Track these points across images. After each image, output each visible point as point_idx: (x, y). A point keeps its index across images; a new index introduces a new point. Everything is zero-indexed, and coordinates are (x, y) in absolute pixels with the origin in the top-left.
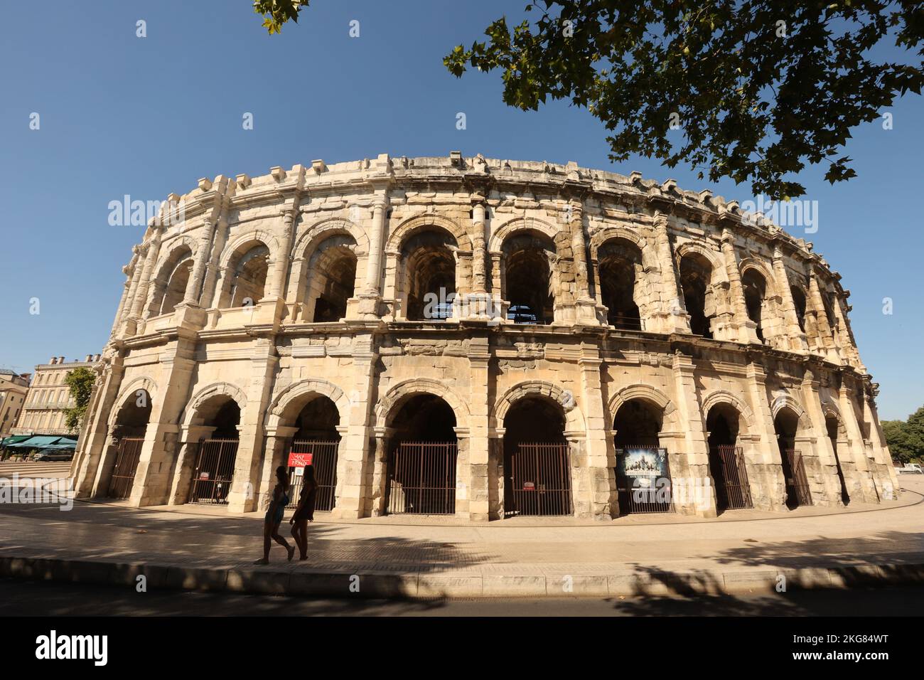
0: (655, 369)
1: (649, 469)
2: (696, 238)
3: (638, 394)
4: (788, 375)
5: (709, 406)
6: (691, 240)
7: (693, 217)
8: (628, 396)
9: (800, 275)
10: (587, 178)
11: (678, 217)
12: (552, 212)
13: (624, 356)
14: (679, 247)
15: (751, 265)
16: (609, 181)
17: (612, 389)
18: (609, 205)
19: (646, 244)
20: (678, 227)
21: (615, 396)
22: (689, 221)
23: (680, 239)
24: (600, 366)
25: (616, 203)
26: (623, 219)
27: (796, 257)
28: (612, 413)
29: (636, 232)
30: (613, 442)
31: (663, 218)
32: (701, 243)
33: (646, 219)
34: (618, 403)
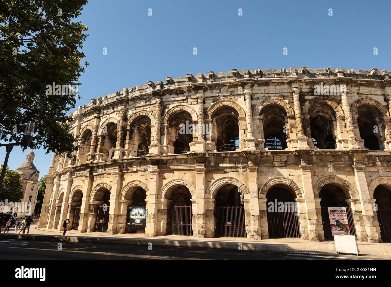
0: (144, 173)
1: (140, 216)
2: (181, 102)
3: (136, 184)
4: (232, 165)
5: (168, 187)
6: (177, 105)
7: (178, 92)
8: (131, 186)
9: (283, 94)
10: (131, 92)
11: (171, 95)
12: (118, 113)
13: (129, 169)
14: (169, 110)
15: (221, 105)
16: (139, 90)
17: (125, 183)
18: (138, 101)
19: (152, 114)
20: (169, 100)
21: (125, 186)
22: (177, 94)
23: (171, 106)
24: (119, 174)
25: (140, 100)
26: (143, 106)
27: (276, 84)
28: (124, 193)
29: (148, 110)
30: (122, 205)
31: (157, 100)
32: (183, 104)
33: (153, 102)
34: (126, 189)
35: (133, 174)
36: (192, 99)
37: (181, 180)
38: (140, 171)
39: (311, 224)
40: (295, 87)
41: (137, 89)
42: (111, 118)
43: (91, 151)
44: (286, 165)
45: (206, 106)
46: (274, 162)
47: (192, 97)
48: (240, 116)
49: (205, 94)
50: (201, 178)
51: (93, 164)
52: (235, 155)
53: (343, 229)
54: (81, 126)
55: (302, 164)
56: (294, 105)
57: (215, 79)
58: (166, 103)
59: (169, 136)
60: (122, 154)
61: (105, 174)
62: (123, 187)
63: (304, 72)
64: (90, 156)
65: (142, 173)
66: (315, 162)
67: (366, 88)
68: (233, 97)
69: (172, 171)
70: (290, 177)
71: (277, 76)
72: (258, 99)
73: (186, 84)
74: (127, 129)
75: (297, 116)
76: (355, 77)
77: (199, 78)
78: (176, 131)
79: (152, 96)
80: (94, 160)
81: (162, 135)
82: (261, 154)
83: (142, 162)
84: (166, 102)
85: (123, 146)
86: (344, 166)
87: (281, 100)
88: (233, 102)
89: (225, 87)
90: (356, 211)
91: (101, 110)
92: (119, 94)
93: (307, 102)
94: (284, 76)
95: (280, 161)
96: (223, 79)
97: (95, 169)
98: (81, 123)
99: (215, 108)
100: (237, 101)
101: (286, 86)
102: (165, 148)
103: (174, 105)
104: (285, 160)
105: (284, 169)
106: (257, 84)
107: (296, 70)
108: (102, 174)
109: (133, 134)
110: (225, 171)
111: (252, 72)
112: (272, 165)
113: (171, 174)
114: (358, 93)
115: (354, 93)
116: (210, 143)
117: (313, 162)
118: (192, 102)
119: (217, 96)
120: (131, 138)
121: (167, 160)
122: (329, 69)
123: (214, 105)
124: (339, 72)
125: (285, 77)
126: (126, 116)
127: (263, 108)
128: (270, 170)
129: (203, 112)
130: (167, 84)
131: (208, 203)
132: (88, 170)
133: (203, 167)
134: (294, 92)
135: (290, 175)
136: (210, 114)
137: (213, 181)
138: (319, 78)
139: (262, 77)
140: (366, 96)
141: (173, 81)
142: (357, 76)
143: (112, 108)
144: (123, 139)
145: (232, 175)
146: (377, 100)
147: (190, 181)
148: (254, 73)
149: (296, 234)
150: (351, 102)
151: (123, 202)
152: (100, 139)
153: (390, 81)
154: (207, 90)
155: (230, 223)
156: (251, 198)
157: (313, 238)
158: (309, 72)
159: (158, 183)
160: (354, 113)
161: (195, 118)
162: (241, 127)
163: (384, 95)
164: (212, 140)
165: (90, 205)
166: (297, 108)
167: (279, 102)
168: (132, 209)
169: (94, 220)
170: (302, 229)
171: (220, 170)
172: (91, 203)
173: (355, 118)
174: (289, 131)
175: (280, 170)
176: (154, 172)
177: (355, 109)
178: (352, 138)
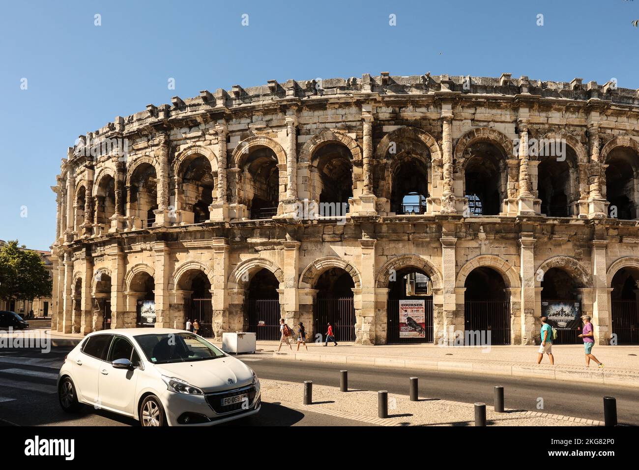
0: (150, 253)
2: (196, 140)
3: (141, 269)
4: (264, 240)
5: (181, 272)
6: (189, 145)
7: (190, 123)
8: (136, 271)
9: (348, 123)
10: (127, 124)
11: (181, 128)
12: (114, 159)
13: (132, 247)
14: (179, 155)
15: (253, 143)
16: (138, 120)
17: (129, 267)
18: (137, 140)
19: (157, 161)
20: (179, 137)
21: (129, 272)
22: (190, 128)
23: (182, 147)
24: (119, 255)
25: (141, 137)
26: (146, 148)
27: (337, 106)
28: (128, 282)
29: (152, 154)
30: (128, 298)
31: (160, 138)
32: (198, 144)
33: (156, 142)
34: (131, 276)
35: (138, 255)
36: (210, 135)
37: (197, 262)
38: (146, 250)
39: (365, 323)
40: (367, 112)
41: (135, 119)
42: (106, 168)
43: (85, 220)
44: (341, 238)
45: (230, 146)
46: (324, 236)
47: (211, 132)
48: (280, 163)
49: (229, 127)
50: (221, 259)
51: (88, 240)
53: (416, 328)
54: (75, 178)
55: (364, 239)
56: (362, 142)
57: (245, 98)
58: (175, 143)
59: (183, 196)
60: (121, 225)
61: (105, 254)
62: (127, 272)
63: (385, 82)
64: (85, 228)
65: (148, 253)
66: (385, 234)
67: (488, 110)
68: (270, 131)
69: (187, 250)
70: (346, 258)
71: (341, 92)
72: (308, 132)
73: (203, 109)
74: (127, 185)
75: (365, 161)
76: (472, 89)
77: (219, 98)
78: (197, 188)
79: (154, 131)
80: (91, 235)
81: (171, 195)
82: (303, 223)
83: (144, 236)
84: (175, 140)
85: (123, 212)
86: (428, 240)
87: (343, 134)
88: (270, 139)
90: (436, 305)
92: (112, 127)
93: (385, 137)
94: (351, 92)
96: (256, 99)
97: (94, 248)
98: (74, 173)
99: (243, 150)
100: (276, 136)
101: (354, 109)
102: (175, 215)
103: (186, 146)
104: (341, 232)
105: (338, 246)
106: (307, 106)
107: (372, 79)
108: (102, 256)
109: (138, 194)
110: (255, 250)
111: (300, 86)
112: (321, 240)
113: (185, 254)
114: (473, 120)
115: (465, 119)
116: (235, 207)
117: (382, 234)
118: (211, 140)
119: (246, 130)
120: (134, 200)
121: (178, 233)
122: (428, 76)
123: (242, 145)
125: (353, 93)
126: (124, 164)
127: (316, 148)
128: (317, 247)
129: (225, 156)
130: (175, 110)
131: (232, 295)
132: (84, 250)
133: (223, 244)
134: (363, 120)
135: (346, 254)
136: (237, 159)
137: (239, 264)
138: (410, 93)
139: (316, 94)
140: (485, 124)
141: (183, 103)
142: (476, 88)
144: (123, 202)
145: (265, 254)
146: (502, 131)
147: (209, 264)
148: (305, 88)
149: (350, 336)
150: (457, 135)
151: (129, 295)
152: (97, 202)
153: (525, 97)
154: (231, 119)
155: (263, 322)
156: (286, 287)
157: (365, 341)
158: (394, 82)
159: (167, 267)
160: (460, 154)
161: (215, 166)
162: (281, 181)
163: (515, 121)
164: (240, 203)
165: (93, 300)
166: (365, 147)
167: (340, 137)
168: (143, 303)
169: (101, 319)
170: (356, 330)
171: (248, 248)
172: (94, 297)
173: (459, 162)
174: (353, 186)
175: (331, 246)
176: (161, 251)
177: (463, 148)
178: (444, 196)
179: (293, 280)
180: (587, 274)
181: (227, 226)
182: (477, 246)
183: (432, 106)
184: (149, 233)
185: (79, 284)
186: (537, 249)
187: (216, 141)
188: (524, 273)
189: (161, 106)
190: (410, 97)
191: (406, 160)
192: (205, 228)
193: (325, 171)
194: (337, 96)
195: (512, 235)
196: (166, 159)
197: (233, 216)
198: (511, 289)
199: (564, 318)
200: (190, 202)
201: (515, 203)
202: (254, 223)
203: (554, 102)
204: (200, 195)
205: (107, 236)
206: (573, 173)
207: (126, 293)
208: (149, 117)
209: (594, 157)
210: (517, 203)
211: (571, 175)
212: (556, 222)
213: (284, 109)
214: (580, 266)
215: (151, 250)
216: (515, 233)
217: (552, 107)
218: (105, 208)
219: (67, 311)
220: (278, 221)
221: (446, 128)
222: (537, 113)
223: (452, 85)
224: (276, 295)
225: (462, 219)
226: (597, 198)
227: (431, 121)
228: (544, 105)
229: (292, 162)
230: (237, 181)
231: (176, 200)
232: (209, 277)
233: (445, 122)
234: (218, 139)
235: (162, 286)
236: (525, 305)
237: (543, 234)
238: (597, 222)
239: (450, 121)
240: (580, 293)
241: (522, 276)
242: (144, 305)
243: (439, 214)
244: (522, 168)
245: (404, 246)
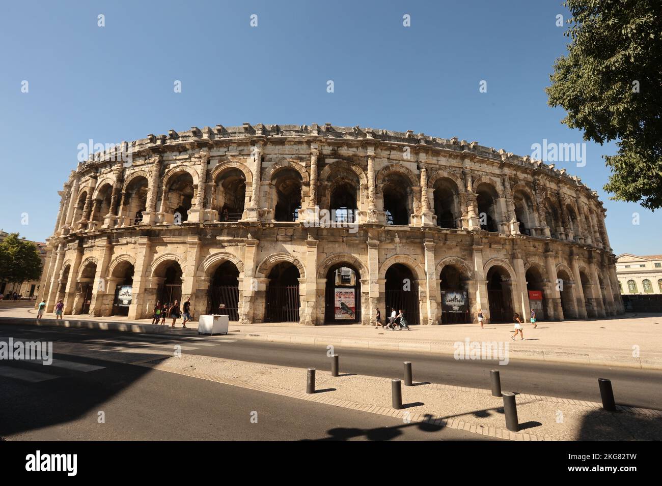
2: (183, 161)
3: (124, 258)
4: (230, 238)
5: (159, 262)
6: (178, 164)
7: (181, 149)
8: (120, 260)
9: (300, 155)
10: (130, 147)
11: (173, 152)
12: (115, 172)
13: (120, 240)
14: (169, 171)
15: (227, 166)
16: (139, 145)
17: (114, 257)
18: (137, 159)
19: (150, 175)
20: (170, 158)
21: (114, 261)
22: (180, 152)
23: (172, 166)
24: (107, 247)
25: (139, 157)
26: (142, 165)
27: (293, 143)
28: (111, 269)
29: (147, 170)
30: (109, 283)
31: (156, 158)
32: (184, 164)
33: (151, 161)
34: (115, 264)
35: (123, 247)
36: (195, 158)
37: (173, 255)
38: (131, 243)
39: (308, 307)
40: (314, 148)
41: (137, 144)
42: (108, 178)
43: (83, 218)
44: (291, 239)
45: (210, 167)
46: (278, 236)
47: (196, 156)
48: (247, 181)
49: (211, 153)
50: (193, 252)
51: (82, 234)
52: (233, 226)
53: (347, 312)
54: (79, 187)
55: (309, 240)
56: (310, 169)
57: (225, 134)
58: (167, 162)
59: (168, 202)
60: (113, 222)
61: (95, 246)
62: (112, 260)
63: (328, 129)
64: (81, 225)
65: (133, 246)
66: (325, 237)
68: (242, 157)
69: (165, 244)
70: (294, 254)
71: (296, 134)
72: (270, 160)
73: (192, 140)
74: (122, 192)
75: (312, 182)
76: (387, 138)
77: (205, 133)
78: (180, 197)
79: (151, 153)
80: (86, 229)
81: (158, 201)
82: (262, 226)
83: (131, 232)
85: (116, 212)
86: (357, 242)
87: (296, 163)
88: (241, 163)
89: (233, 145)
90: (363, 293)
91: (98, 168)
93: (327, 166)
95: (286, 235)
96: (233, 135)
97: (86, 240)
98: (80, 183)
99: (220, 170)
100: (246, 161)
101: (305, 146)
102: (160, 217)
103: (175, 165)
104: (291, 234)
105: (289, 244)
106: (271, 142)
107: (318, 127)
108: (92, 247)
109: (130, 199)
110: (222, 245)
111: (267, 128)
112: (275, 240)
113: (164, 247)
114: (388, 159)
115: (383, 158)
116: (209, 212)
117: (323, 237)
118: (195, 162)
119: (224, 156)
120: (126, 203)
121: (160, 231)
122: (358, 127)
123: (219, 166)
124: (368, 132)
125: (304, 135)
126: (123, 176)
127: (275, 171)
128: (272, 245)
129: (205, 174)
130: (170, 139)
131: (200, 282)
132: (77, 241)
133: (196, 240)
134: (311, 154)
135: (294, 251)
136: (214, 176)
137: (208, 256)
138: (345, 138)
139: (278, 134)
140: (397, 162)
141: (177, 135)
142: (390, 138)
143: (109, 166)
144: (117, 204)
145: (230, 249)
146: (408, 167)
147: (182, 256)
148: (270, 129)
149: (295, 318)
150: (378, 168)
151: (110, 280)
152: (95, 204)
153: (423, 146)
154: (213, 147)
155: (224, 305)
156: (246, 276)
157: (308, 322)
158: (334, 130)
159: (147, 258)
160: (380, 181)
161: (196, 181)
162: (247, 194)
163: (417, 161)
164: (213, 209)
165: (78, 283)
166: (312, 173)
167: (294, 165)
168: (121, 287)
169: (82, 300)
170: (300, 313)
171: (217, 244)
172: (79, 281)
173: (379, 187)
174: (301, 201)
175: (284, 245)
176: (144, 244)
177: (382, 177)
178: (370, 210)
179: (251, 270)
180: (470, 271)
181: (201, 226)
182: (394, 247)
183: (360, 148)
184: (136, 229)
185: (67, 270)
186: (436, 251)
187: (200, 163)
188: (428, 268)
189: (159, 135)
190: (346, 140)
191: (340, 183)
192: (183, 227)
193: (281, 188)
194: (292, 136)
195: (418, 241)
196: (158, 174)
197: (206, 219)
198: (420, 281)
199: (456, 303)
200: (173, 207)
201: (419, 217)
202: (223, 224)
203: (441, 151)
204: (181, 202)
205: (99, 231)
206: (456, 198)
207: (108, 278)
208: (149, 143)
209: (469, 188)
210: (421, 218)
211: (455, 200)
212: (448, 232)
213: (253, 143)
214: (466, 264)
215: (135, 243)
216: (421, 239)
217: (440, 154)
218: (101, 209)
219: (52, 293)
220: (243, 223)
221: (370, 162)
222: (431, 157)
223: (374, 135)
224: (236, 283)
225: (383, 228)
226: (473, 216)
227: (360, 158)
228: (435, 152)
229: (257, 180)
230: (213, 192)
231: (162, 204)
232: (182, 267)
233: (369, 159)
234: (201, 161)
235: (140, 273)
236: (430, 293)
237: (440, 240)
238: (475, 233)
239: (373, 158)
240: (467, 284)
241: (426, 270)
242: (122, 289)
243: (366, 223)
244: (423, 193)
245: (339, 246)
